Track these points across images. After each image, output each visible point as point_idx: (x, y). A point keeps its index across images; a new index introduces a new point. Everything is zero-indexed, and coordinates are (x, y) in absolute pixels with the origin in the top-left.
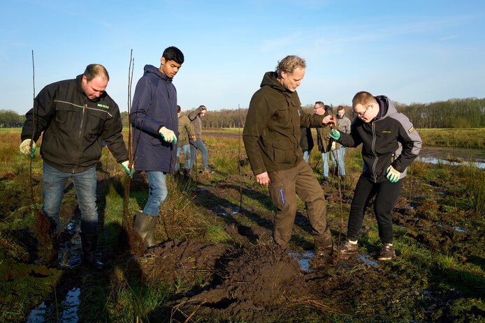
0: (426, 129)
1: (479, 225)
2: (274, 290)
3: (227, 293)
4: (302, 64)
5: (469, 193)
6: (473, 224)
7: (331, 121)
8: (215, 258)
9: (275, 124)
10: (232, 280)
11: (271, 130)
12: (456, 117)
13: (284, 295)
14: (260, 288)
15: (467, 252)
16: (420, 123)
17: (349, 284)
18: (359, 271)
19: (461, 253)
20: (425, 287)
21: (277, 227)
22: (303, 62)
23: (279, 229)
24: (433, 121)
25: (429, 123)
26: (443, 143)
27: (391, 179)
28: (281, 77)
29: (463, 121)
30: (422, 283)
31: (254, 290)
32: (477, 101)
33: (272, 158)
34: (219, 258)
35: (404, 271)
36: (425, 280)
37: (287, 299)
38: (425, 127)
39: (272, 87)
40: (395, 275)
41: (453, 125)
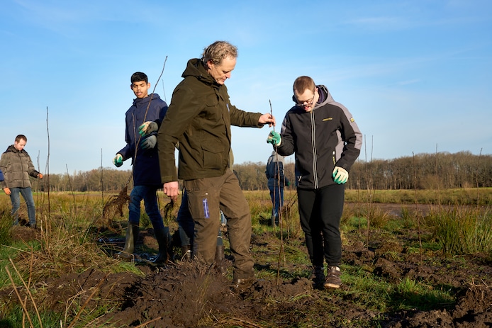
0: (390, 190)
1: (449, 262)
2: (198, 307)
3: (140, 315)
4: (233, 52)
5: (438, 237)
6: (442, 262)
7: (270, 120)
8: (125, 286)
9: (203, 122)
10: (145, 301)
11: (199, 129)
12: (426, 174)
13: (211, 315)
14: (180, 305)
15: (433, 280)
16: (382, 184)
17: (291, 308)
18: (303, 298)
19: (426, 282)
20: (383, 311)
21: (200, 250)
22: (234, 51)
23: (202, 252)
24: (398, 182)
25: (393, 182)
26: (410, 201)
27: (339, 180)
28: (207, 68)
29: (434, 179)
30: (379, 308)
31: (173, 308)
32: (450, 156)
33: (201, 162)
34: (129, 286)
35: (358, 299)
36: (383, 305)
37: (214, 320)
38: (389, 188)
39: (199, 79)
40: (347, 302)
41: (422, 185)
